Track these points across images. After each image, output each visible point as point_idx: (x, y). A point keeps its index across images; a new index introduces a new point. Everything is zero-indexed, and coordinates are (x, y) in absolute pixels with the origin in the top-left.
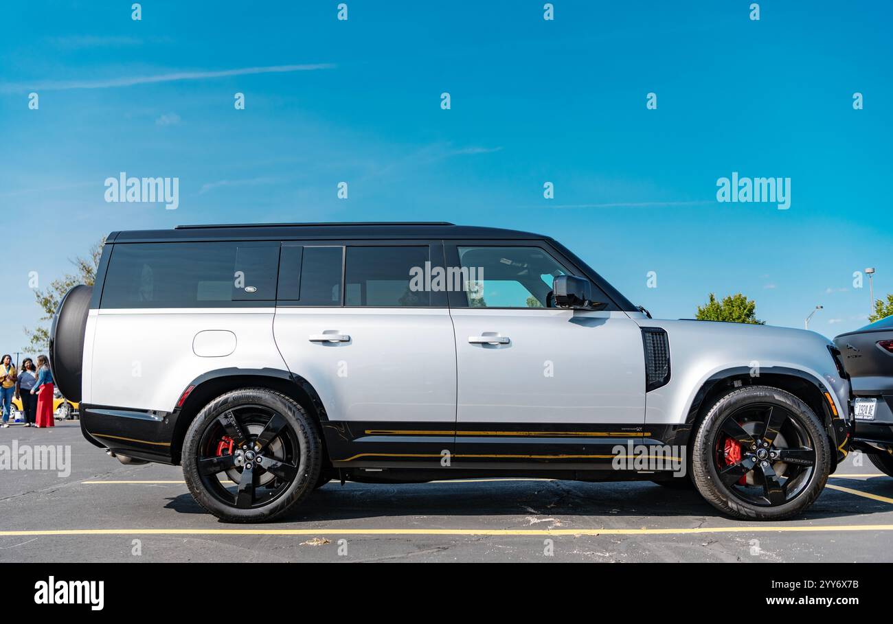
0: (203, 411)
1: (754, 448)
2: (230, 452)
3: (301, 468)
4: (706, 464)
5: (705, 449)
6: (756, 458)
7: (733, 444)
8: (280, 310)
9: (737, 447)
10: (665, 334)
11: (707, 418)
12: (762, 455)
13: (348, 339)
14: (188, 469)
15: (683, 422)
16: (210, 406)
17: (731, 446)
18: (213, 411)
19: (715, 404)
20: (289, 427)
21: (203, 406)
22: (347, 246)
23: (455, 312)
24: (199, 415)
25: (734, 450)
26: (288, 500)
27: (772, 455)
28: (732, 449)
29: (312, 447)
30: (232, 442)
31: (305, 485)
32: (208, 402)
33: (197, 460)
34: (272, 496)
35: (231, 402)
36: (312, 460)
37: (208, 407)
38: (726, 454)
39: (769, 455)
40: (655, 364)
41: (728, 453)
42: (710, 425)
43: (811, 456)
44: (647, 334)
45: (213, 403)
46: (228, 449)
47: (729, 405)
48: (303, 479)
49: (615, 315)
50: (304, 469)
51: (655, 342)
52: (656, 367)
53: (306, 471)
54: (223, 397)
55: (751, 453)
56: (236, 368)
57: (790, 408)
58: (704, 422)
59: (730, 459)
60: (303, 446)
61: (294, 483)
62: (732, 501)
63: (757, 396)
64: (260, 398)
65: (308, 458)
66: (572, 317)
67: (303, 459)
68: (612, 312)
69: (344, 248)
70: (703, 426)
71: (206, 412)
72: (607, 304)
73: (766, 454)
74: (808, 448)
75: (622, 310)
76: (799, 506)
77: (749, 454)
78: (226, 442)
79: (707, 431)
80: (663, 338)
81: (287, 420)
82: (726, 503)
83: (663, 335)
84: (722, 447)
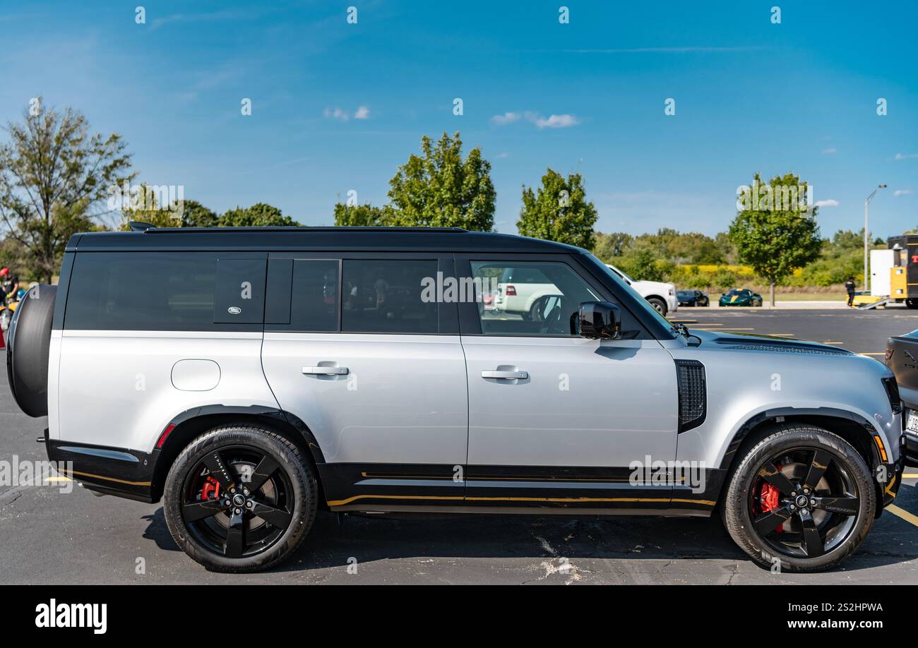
0: (185, 451)
1: (793, 494)
2: (216, 495)
3: (296, 515)
4: (740, 513)
5: (740, 497)
6: (795, 506)
7: (771, 490)
8: (268, 335)
9: (775, 493)
10: (702, 368)
11: (743, 462)
12: (802, 501)
13: (346, 373)
14: (172, 515)
15: (718, 467)
16: (193, 445)
17: (768, 492)
18: (197, 452)
19: (753, 447)
20: (282, 470)
21: (185, 445)
22: (343, 259)
23: (467, 339)
24: (181, 456)
25: (772, 496)
26: (282, 549)
27: (813, 502)
28: (769, 495)
29: (308, 491)
30: (218, 484)
31: (301, 532)
32: (190, 440)
33: (181, 505)
34: (265, 544)
35: (216, 441)
36: (308, 506)
37: (190, 447)
38: (763, 500)
39: (809, 502)
40: (690, 402)
41: (765, 499)
42: (746, 471)
43: (854, 504)
44: (682, 369)
45: (196, 443)
46: (214, 491)
47: (769, 449)
48: (298, 527)
49: (647, 344)
50: (299, 516)
51: (691, 376)
52: (690, 406)
53: (301, 518)
54: (208, 436)
55: (790, 500)
56: (221, 405)
57: (835, 453)
58: (741, 467)
59: (767, 505)
60: (297, 491)
61: (288, 531)
62: (766, 551)
63: (799, 440)
64: (248, 438)
65: (304, 505)
66: (599, 346)
67: (297, 505)
68: (643, 341)
69: (341, 261)
70: (738, 471)
71: (188, 453)
72: (639, 332)
73: (805, 503)
74: (852, 496)
75: (655, 338)
76: (837, 557)
77: (787, 501)
78: (211, 483)
79: (743, 477)
80: (700, 372)
81: (279, 463)
82: (759, 554)
83: (700, 369)
84: (758, 493)
